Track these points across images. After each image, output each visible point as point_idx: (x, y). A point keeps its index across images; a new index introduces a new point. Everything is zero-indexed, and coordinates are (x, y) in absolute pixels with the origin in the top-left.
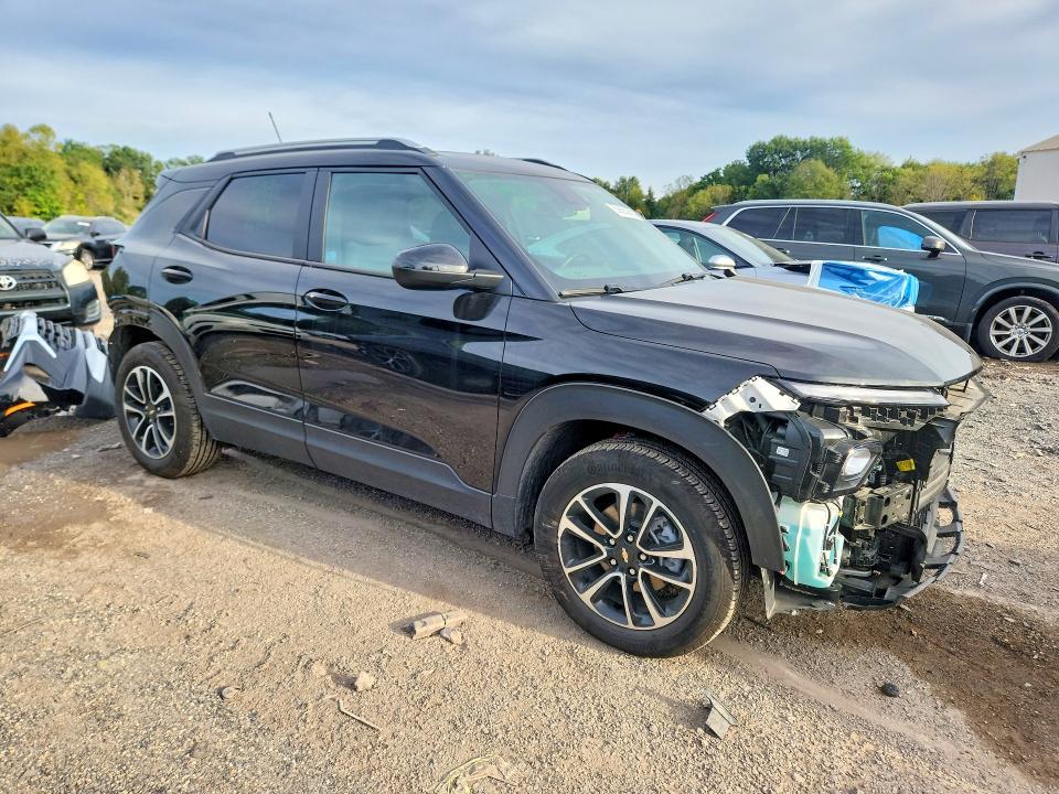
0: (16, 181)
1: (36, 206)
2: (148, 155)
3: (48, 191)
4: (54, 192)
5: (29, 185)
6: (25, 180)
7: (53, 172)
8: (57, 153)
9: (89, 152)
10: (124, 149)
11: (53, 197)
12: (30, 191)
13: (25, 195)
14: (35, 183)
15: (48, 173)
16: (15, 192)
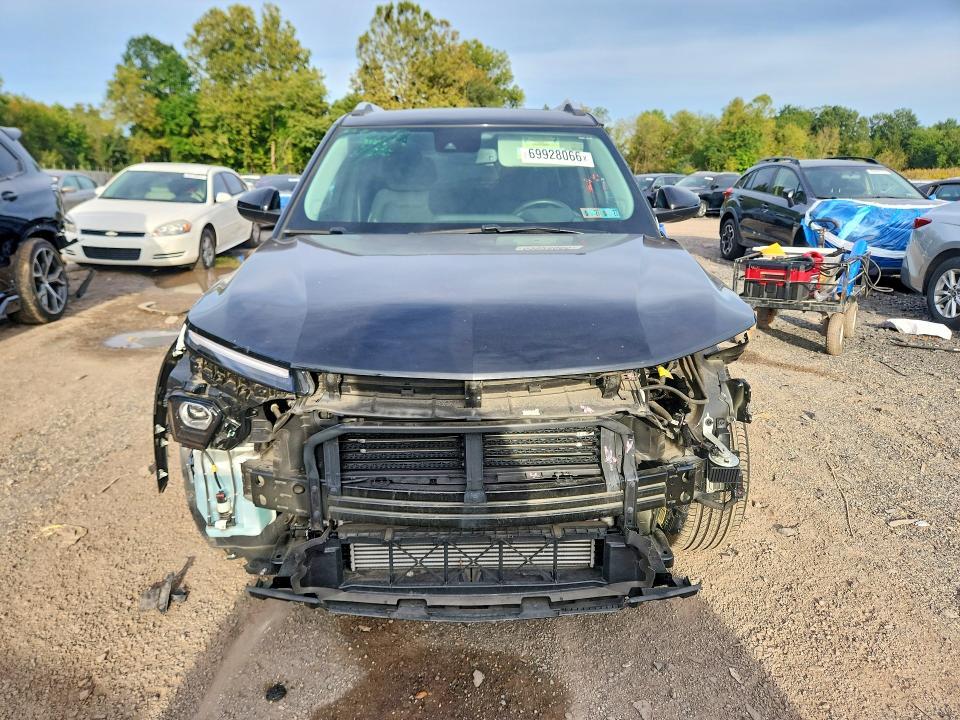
0: (731, 144)
1: (741, 164)
2: (855, 112)
3: (753, 151)
4: (757, 152)
5: (740, 146)
6: (738, 142)
7: (761, 135)
8: (770, 118)
9: (801, 114)
10: (834, 109)
11: (755, 156)
12: (739, 152)
13: (735, 155)
14: (744, 145)
15: (757, 136)
16: (729, 153)
